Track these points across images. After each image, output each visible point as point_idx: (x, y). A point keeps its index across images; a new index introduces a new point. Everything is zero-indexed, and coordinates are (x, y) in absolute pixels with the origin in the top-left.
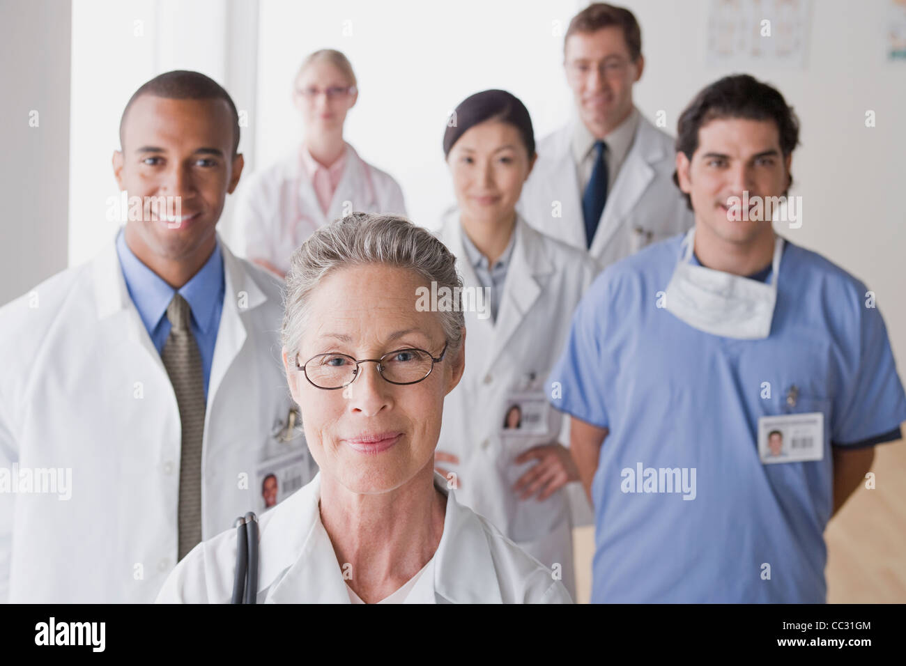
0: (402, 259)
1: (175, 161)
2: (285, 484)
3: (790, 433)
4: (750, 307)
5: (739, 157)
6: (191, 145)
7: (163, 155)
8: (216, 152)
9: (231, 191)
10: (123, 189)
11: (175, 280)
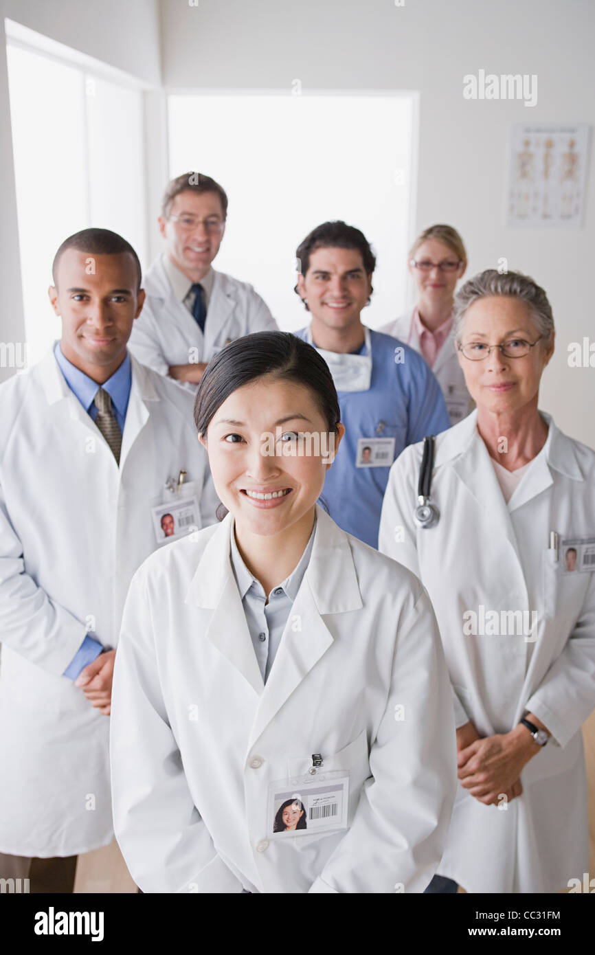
1: (96, 300)
2: (179, 521)
3: (375, 449)
4: (356, 370)
5: (336, 272)
6: (108, 288)
7: (88, 294)
8: (127, 292)
9: (137, 316)
10: (58, 315)
11: (100, 378)
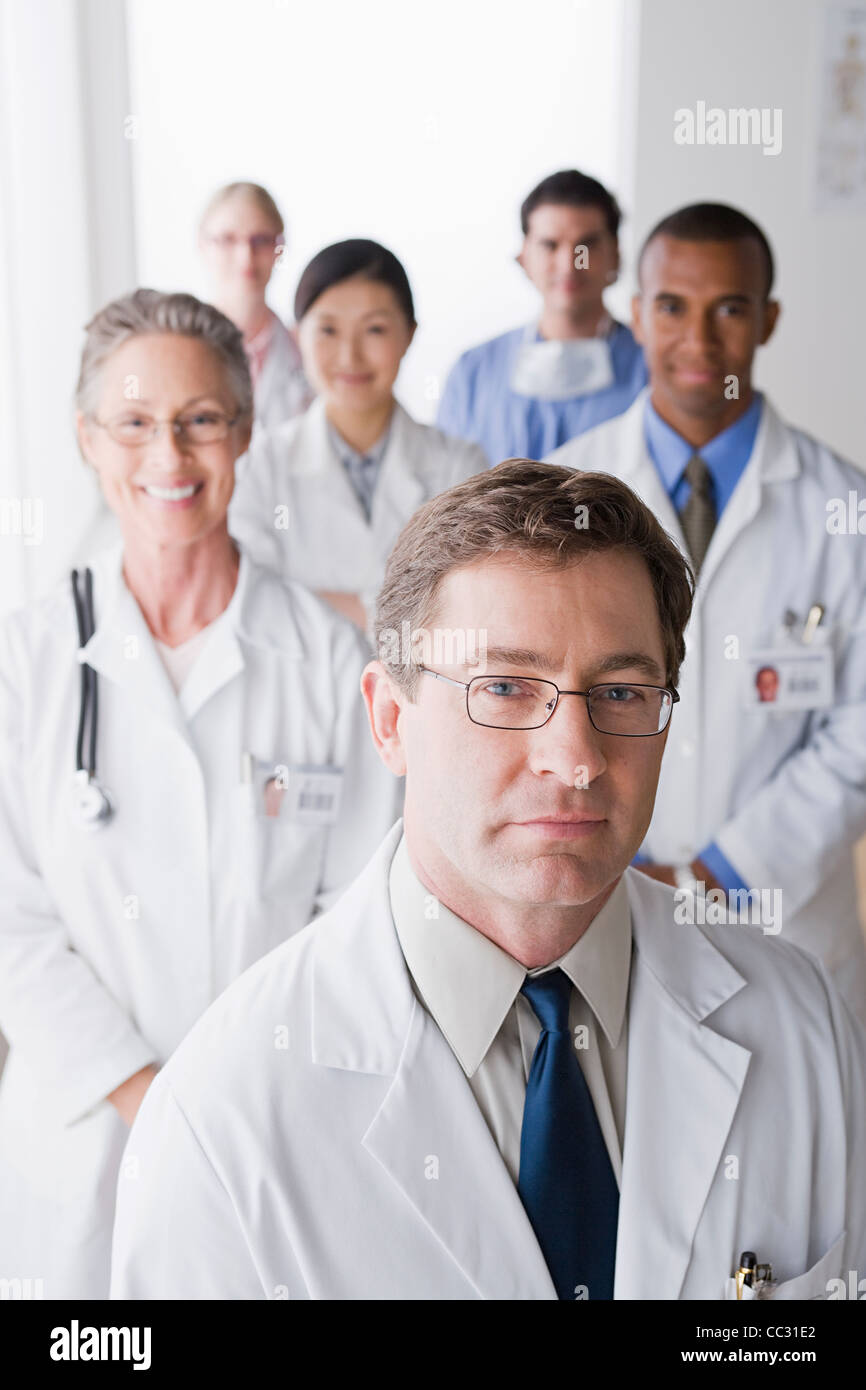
0: (195, 332)
